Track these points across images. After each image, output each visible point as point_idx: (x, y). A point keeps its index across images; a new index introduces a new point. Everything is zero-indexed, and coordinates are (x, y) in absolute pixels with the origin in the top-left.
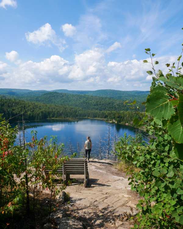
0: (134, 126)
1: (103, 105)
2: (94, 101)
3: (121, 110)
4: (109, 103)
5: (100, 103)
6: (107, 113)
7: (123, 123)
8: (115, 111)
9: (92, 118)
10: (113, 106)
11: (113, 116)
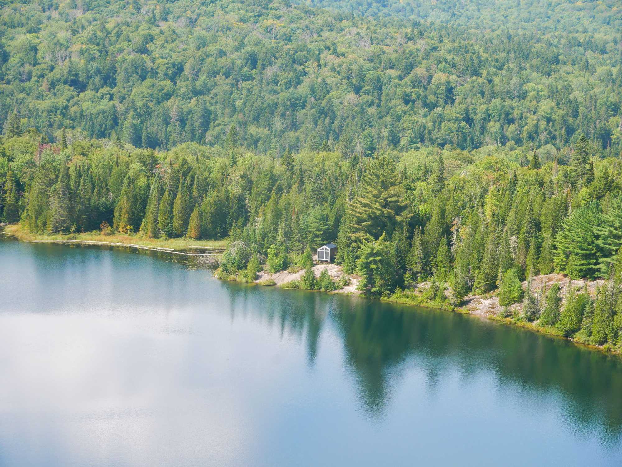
0: (566, 323)
1: (183, 86)
2: (62, 35)
3: (395, 141)
4: (253, 60)
5: (143, 50)
6: (235, 176)
7: (437, 293)
8: (336, 154)
9: (47, 239)
10: (303, 89)
11: (316, 212)
